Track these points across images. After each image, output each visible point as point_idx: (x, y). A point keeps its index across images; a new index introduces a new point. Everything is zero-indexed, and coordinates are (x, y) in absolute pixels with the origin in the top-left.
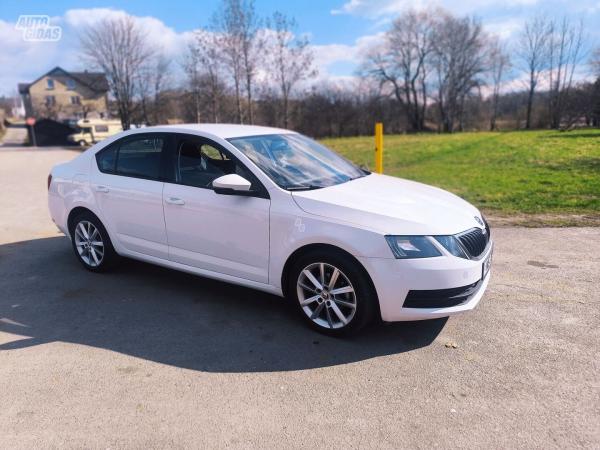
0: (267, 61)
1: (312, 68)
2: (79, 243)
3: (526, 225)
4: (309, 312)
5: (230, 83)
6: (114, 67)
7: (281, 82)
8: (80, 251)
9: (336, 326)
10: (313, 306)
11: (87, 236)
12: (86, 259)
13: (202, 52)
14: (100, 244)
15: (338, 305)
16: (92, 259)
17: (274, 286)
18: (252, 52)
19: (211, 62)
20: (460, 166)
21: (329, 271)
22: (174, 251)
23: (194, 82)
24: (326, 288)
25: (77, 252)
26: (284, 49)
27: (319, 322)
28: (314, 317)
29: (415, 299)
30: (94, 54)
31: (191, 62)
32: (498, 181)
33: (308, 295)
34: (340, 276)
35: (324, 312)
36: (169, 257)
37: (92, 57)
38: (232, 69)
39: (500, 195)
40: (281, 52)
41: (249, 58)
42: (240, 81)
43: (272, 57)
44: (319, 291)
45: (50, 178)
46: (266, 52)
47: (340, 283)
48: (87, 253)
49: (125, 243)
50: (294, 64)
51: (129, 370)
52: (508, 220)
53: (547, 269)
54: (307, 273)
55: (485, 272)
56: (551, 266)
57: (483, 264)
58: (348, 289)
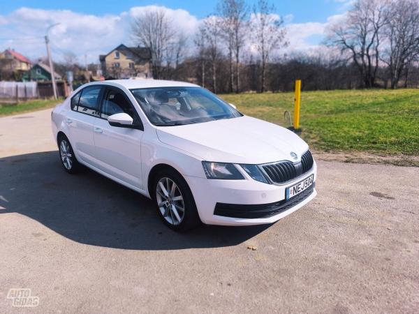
0: (252, 36)
1: (284, 40)
2: (62, 154)
4: (163, 210)
5: (226, 52)
6: (151, 43)
7: (261, 51)
8: (63, 159)
9: (175, 223)
10: (165, 207)
11: (65, 150)
12: (65, 165)
13: (207, 32)
14: (70, 155)
15: (177, 209)
16: (68, 165)
17: (145, 192)
18: (241, 30)
19: (213, 37)
20: (379, 115)
21: (171, 184)
23: (201, 53)
24: (170, 196)
25: (61, 159)
26: (265, 27)
27: (167, 219)
28: (165, 215)
30: (139, 35)
31: (200, 38)
32: (401, 127)
33: (162, 199)
34: (176, 188)
35: (170, 213)
37: (138, 37)
38: (228, 43)
39: (393, 139)
40: (263, 29)
41: (239, 34)
42: (233, 51)
43: (255, 33)
44: (167, 197)
46: (252, 30)
48: (66, 161)
49: (83, 156)
50: (272, 37)
51: (37, 235)
52: (384, 159)
53: (384, 199)
54: (161, 184)
55: (291, 196)
56: (388, 198)
57: (286, 190)
58: (180, 198)
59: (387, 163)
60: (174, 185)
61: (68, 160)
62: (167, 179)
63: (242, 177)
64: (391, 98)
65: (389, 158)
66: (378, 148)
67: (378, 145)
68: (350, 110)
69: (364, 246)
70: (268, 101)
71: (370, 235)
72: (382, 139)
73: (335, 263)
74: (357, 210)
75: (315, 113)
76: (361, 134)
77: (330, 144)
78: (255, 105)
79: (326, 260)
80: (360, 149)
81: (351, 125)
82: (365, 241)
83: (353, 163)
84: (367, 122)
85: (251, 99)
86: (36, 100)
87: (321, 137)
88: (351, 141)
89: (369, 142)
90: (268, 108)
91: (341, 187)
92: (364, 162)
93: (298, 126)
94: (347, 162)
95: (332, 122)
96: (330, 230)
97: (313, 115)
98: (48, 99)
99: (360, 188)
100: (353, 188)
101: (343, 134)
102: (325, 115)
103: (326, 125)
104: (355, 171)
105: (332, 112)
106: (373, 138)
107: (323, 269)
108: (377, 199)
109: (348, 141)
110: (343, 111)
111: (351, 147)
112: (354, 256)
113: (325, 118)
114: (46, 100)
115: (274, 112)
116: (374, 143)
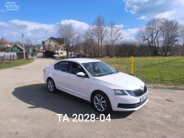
0: (107, 35)
1: (121, 37)
2: (49, 85)
3: (172, 89)
4: (96, 107)
6: (66, 37)
7: (111, 41)
8: (49, 87)
9: (102, 111)
10: (97, 105)
11: (50, 84)
12: (50, 89)
13: (89, 33)
14: (53, 86)
15: (103, 105)
16: (51, 90)
17: (89, 100)
18: (103, 32)
19: (92, 35)
20: (162, 68)
21: (101, 97)
22: (68, 89)
23: (86, 41)
24: (100, 101)
25: (48, 87)
26: (112, 31)
27: (98, 109)
28: (97, 108)
29: (120, 105)
31: (86, 36)
32: (172, 74)
33: (96, 102)
34: (103, 98)
35: (100, 107)
36: (67, 90)
37: (61, 35)
38: (98, 37)
39: (169, 79)
40: (112, 32)
41: (102, 34)
42: (100, 41)
43: (109, 34)
44: (98, 102)
45: (44, 70)
46: (107, 33)
47: (103, 100)
48: (50, 88)
49: (59, 86)
50: (115, 36)
51: (54, 115)
52: (168, 87)
53: (171, 102)
54: (96, 97)
55: (142, 101)
56: (172, 101)
57: (141, 99)
58: (104, 102)
59: (169, 88)
60: (102, 97)
61: (51, 88)
62: (99, 95)
63: (126, 95)
64: (166, 61)
65: (169, 87)
66: (165, 83)
67: (164, 81)
68: (150, 66)
69: (167, 118)
70: (116, 62)
71: (168, 114)
72: (165, 79)
73: (159, 123)
74: (162, 106)
75: (137, 67)
76: (157, 77)
77: (146, 81)
78: (111, 63)
79: (156, 122)
80: (158, 83)
81: (152, 73)
82: (168, 116)
83: (157, 88)
84: (158, 72)
85: (109, 61)
86: (17, 61)
87: (142, 78)
88: (154, 80)
89: (161, 80)
90: (117, 65)
91: (154, 97)
92: (161, 88)
93: (132, 73)
94: (154, 88)
95: (145, 72)
96: (155, 113)
97: (136, 68)
98: (22, 60)
99: (161, 98)
100: (158, 98)
101: (150, 77)
102: (141, 69)
103: (143, 73)
104: (159, 91)
105: (143, 67)
106: (162, 79)
107: (156, 125)
108: (168, 102)
109: (153, 80)
110: (148, 67)
111: (155, 82)
112: (165, 121)
113: (141, 70)
114: (21, 61)
115: (120, 67)
116: (163, 81)
